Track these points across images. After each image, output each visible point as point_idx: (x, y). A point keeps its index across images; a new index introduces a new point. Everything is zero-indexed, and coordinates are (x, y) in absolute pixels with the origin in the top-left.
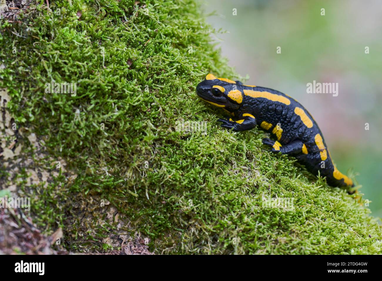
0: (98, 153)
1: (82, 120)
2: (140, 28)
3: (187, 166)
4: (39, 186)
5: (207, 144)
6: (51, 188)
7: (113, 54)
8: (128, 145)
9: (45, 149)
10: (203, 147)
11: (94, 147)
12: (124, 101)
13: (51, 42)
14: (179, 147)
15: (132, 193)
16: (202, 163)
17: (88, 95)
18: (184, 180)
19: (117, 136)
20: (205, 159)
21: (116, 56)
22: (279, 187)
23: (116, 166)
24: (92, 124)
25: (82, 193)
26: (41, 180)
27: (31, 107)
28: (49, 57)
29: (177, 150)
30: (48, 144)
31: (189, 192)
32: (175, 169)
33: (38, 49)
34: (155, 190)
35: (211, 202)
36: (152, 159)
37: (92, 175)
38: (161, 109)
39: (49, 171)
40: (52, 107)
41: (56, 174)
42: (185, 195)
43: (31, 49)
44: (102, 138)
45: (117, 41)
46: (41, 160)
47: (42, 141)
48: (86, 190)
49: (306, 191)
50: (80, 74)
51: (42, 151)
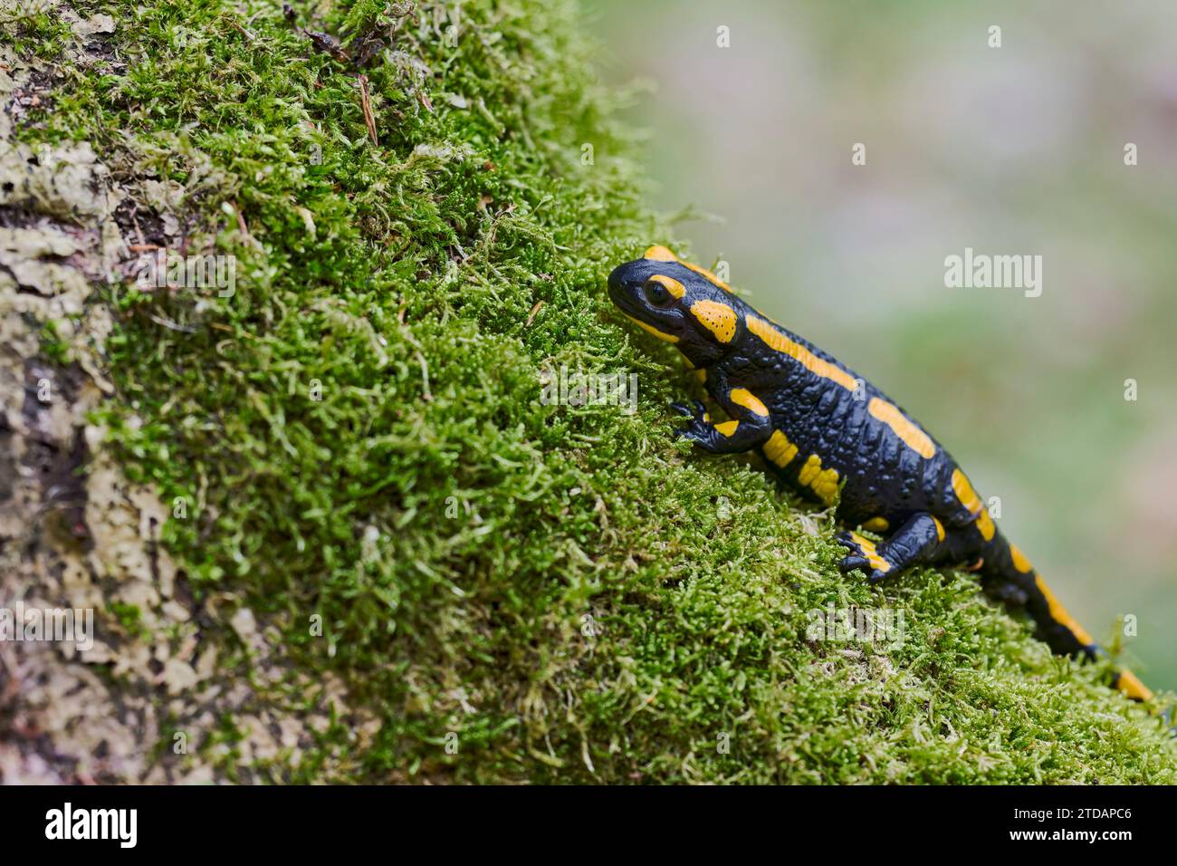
0: (436, 650)
1: (384, 557)
2: (509, 273)
3: (693, 665)
4: (278, 762)
5: (739, 594)
6: (310, 763)
7: (449, 357)
8: (519, 619)
9: (284, 652)
10: (732, 604)
11: (422, 633)
12: (497, 490)
13: (269, 338)
14: (661, 611)
15: (545, 758)
16: (735, 653)
17: (393, 485)
18: (689, 705)
19: (485, 596)
20: (740, 639)
21: (460, 362)
22: (952, 701)
23: (487, 683)
24: (414, 568)
25: (400, 770)
26: (279, 743)
27: (232, 533)
28: (269, 382)
29: (656, 619)
30: (293, 638)
31: (704, 738)
32: (659, 677)
33: (234, 362)
34: (608, 743)
35: (772, 763)
36: (587, 654)
37: (423, 716)
38: (600, 505)
39: (301, 715)
40: (294, 527)
41: (321, 724)
42: (695, 749)
43: (212, 364)
44: (445, 606)
45: (451, 317)
46: (274, 686)
47: (271, 630)
48: (410, 763)
49: (1028, 705)
50: (364, 423)
51: (275, 657)
